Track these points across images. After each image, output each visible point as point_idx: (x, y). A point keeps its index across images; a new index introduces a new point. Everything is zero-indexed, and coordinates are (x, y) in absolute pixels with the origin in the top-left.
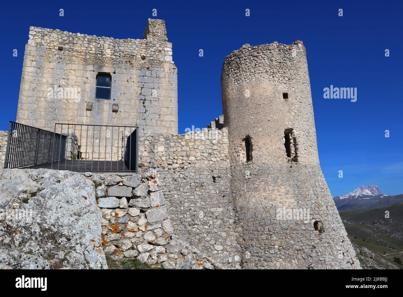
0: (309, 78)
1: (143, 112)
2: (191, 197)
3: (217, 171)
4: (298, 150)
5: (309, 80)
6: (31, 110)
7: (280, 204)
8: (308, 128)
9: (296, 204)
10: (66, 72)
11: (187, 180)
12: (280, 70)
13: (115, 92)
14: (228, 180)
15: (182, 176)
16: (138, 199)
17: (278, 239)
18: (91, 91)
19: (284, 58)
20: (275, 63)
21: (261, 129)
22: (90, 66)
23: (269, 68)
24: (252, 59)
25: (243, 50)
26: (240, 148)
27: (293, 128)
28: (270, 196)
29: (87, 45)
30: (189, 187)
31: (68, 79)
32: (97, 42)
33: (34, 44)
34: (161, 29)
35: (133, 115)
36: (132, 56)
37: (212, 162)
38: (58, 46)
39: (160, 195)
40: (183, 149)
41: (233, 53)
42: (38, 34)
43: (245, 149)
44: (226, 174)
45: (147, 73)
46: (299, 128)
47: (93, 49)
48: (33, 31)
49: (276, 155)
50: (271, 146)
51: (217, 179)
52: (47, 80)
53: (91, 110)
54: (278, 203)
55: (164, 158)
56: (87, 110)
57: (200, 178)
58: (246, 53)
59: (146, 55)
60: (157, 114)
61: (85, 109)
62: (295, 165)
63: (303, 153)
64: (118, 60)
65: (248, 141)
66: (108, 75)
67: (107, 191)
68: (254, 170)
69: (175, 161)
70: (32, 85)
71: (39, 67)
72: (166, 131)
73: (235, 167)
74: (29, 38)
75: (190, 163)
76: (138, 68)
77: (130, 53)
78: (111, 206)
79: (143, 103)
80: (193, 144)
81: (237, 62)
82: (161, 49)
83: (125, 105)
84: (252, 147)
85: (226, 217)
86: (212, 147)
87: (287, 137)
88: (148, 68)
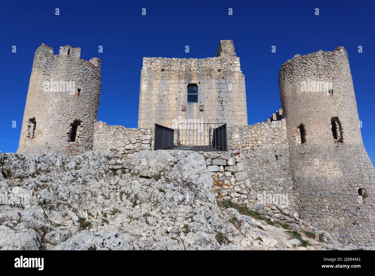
0: (351, 75)
1: (221, 110)
2: (260, 170)
3: (279, 151)
4: (343, 133)
5: (351, 77)
6: (147, 113)
7: (329, 175)
8: (351, 115)
9: (342, 175)
10: (167, 85)
11: (256, 158)
12: (325, 72)
13: (201, 97)
14: (287, 158)
15: (252, 155)
16: (230, 167)
17: (328, 201)
18: (184, 97)
19: (328, 62)
20: (320, 67)
21: (311, 119)
22: (183, 80)
23: (316, 71)
24: (302, 65)
25: (294, 60)
26: (296, 134)
27: (338, 117)
28: (321, 169)
29: (179, 66)
30: (258, 163)
31: (169, 90)
32: (186, 62)
33: (146, 69)
34: (230, 47)
35: (214, 112)
36: (211, 70)
37: (275, 145)
38: (161, 68)
39: (243, 164)
40: (253, 135)
41: (287, 62)
42: (148, 62)
43: (300, 134)
44: (286, 153)
45: (223, 81)
46: (343, 116)
47: (184, 68)
48: (145, 60)
49: (325, 138)
50: (320, 131)
51: (279, 157)
52: (155, 92)
53: (185, 111)
54: (328, 174)
55: (239, 143)
56: (183, 111)
57: (266, 156)
58: (297, 61)
59: (221, 68)
60: (232, 111)
61: (181, 110)
62: (341, 145)
63: (348, 135)
64: (201, 74)
65: (302, 128)
66: (195, 85)
67: (212, 162)
68: (308, 150)
69: (247, 145)
70: (146, 96)
71: (150, 84)
72: (239, 123)
73: (292, 148)
74: (143, 65)
75: (258, 146)
76: (216, 78)
77: (209, 68)
78: (214, 171)
79: (221, 103)
80: (260, 131)
81: (290, 69)
82: (231, 62)
83: (208, 106)
84: (305, 132)
85: (287, 185)
86: (274, 133)
87: (333, 124)
88: (223, 78)
